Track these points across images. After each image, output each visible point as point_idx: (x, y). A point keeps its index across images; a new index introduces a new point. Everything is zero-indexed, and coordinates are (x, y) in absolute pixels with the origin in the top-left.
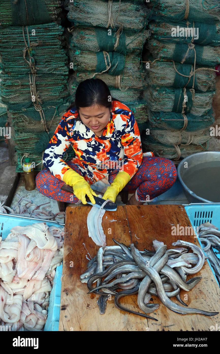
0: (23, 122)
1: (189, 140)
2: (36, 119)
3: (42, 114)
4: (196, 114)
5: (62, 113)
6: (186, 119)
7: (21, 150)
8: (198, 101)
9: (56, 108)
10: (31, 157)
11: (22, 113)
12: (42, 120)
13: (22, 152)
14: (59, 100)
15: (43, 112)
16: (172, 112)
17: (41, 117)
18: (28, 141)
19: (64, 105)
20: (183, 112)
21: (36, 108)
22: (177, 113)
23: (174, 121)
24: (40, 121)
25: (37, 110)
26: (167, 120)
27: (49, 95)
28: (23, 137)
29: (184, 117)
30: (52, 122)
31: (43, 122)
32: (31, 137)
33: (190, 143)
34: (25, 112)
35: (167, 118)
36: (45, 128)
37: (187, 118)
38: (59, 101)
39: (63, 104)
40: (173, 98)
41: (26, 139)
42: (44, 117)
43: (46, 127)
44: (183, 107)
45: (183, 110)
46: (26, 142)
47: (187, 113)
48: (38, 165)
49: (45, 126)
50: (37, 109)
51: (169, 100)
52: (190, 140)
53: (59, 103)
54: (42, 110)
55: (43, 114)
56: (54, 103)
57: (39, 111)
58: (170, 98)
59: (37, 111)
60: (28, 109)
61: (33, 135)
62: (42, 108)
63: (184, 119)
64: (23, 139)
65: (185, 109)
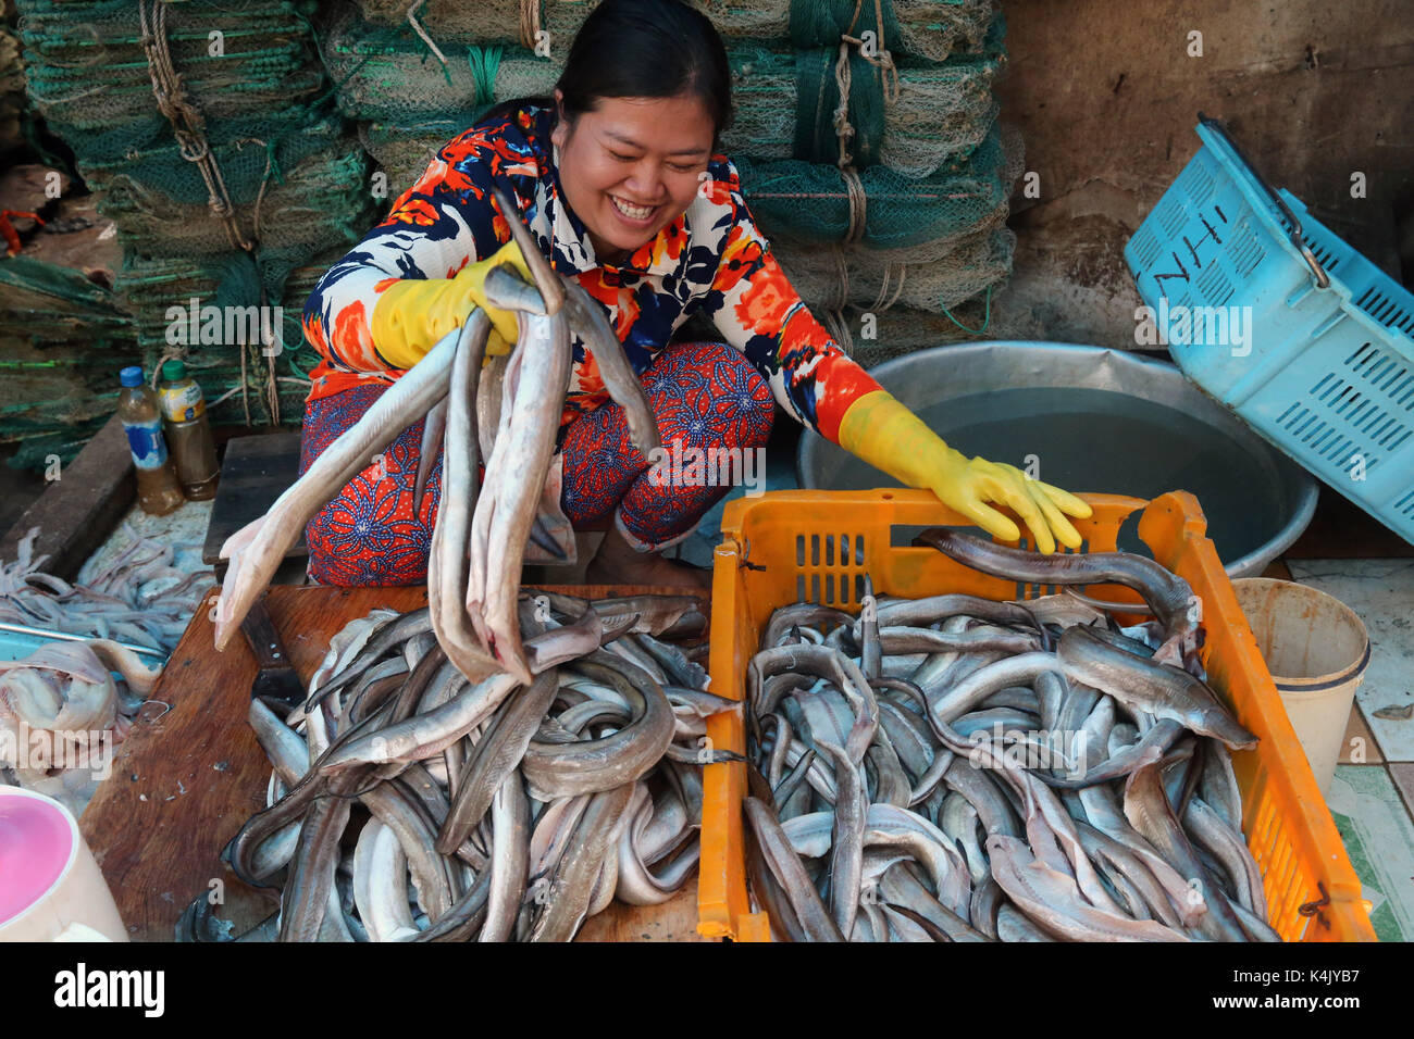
0: (134, 209)
1: (885, 287)
2: (185, 195)
3: (213, 174)
4: (906, 169)
5: (298, 169)
6: (856, 189)
7: (152, 334)
8: (907, 106)
9: (270, 146)
10: (197, 362)
11: (123, 170)
12: (213, 199)
13: (155, 341)
14: (284, 109)
15: (214, 165)
16: (794, 157)
17: (206, 188)
18: (170, 294)
19: (308, 131)
20: (843, 159)
21: (184, 149)
22: (813, 162)
23: (798, 200)
24: (207, 206)
25: (186, 157)
26: (765, 198)
27: (236, 90)
28: (147, 277)
29: (850, 182)
30: (261, 208)
31: (216, 208)
32: (184, 276)
33: (888, 305)
34: (137, 169)
35: (761, 189)
36: (233, 235)
37: (860, 187)
38: (283, 115)
39: (300, 127)
40: (790, 91)
41: (163, 285)
42: (222, 186)
43: (237, 232)
44: (840, 133)
45: (842, 149)
46: (165, 297)
47: (866, 164)
48: (227, 400)
49: (230, 224)
50: (187, 151)
51: (772, 101)
52: (892, 289)
53: (281, 124)
54: (211, 157)
55: (218, 174)
56: (259, 125)
57: (195, 163)
58: (775, 95)
59: (188, 162)
60: (149, 153)
61: (191, 270)
62: (211, 146)
63: (846, 190)
64: (153, 286)
65: (853, 143)
